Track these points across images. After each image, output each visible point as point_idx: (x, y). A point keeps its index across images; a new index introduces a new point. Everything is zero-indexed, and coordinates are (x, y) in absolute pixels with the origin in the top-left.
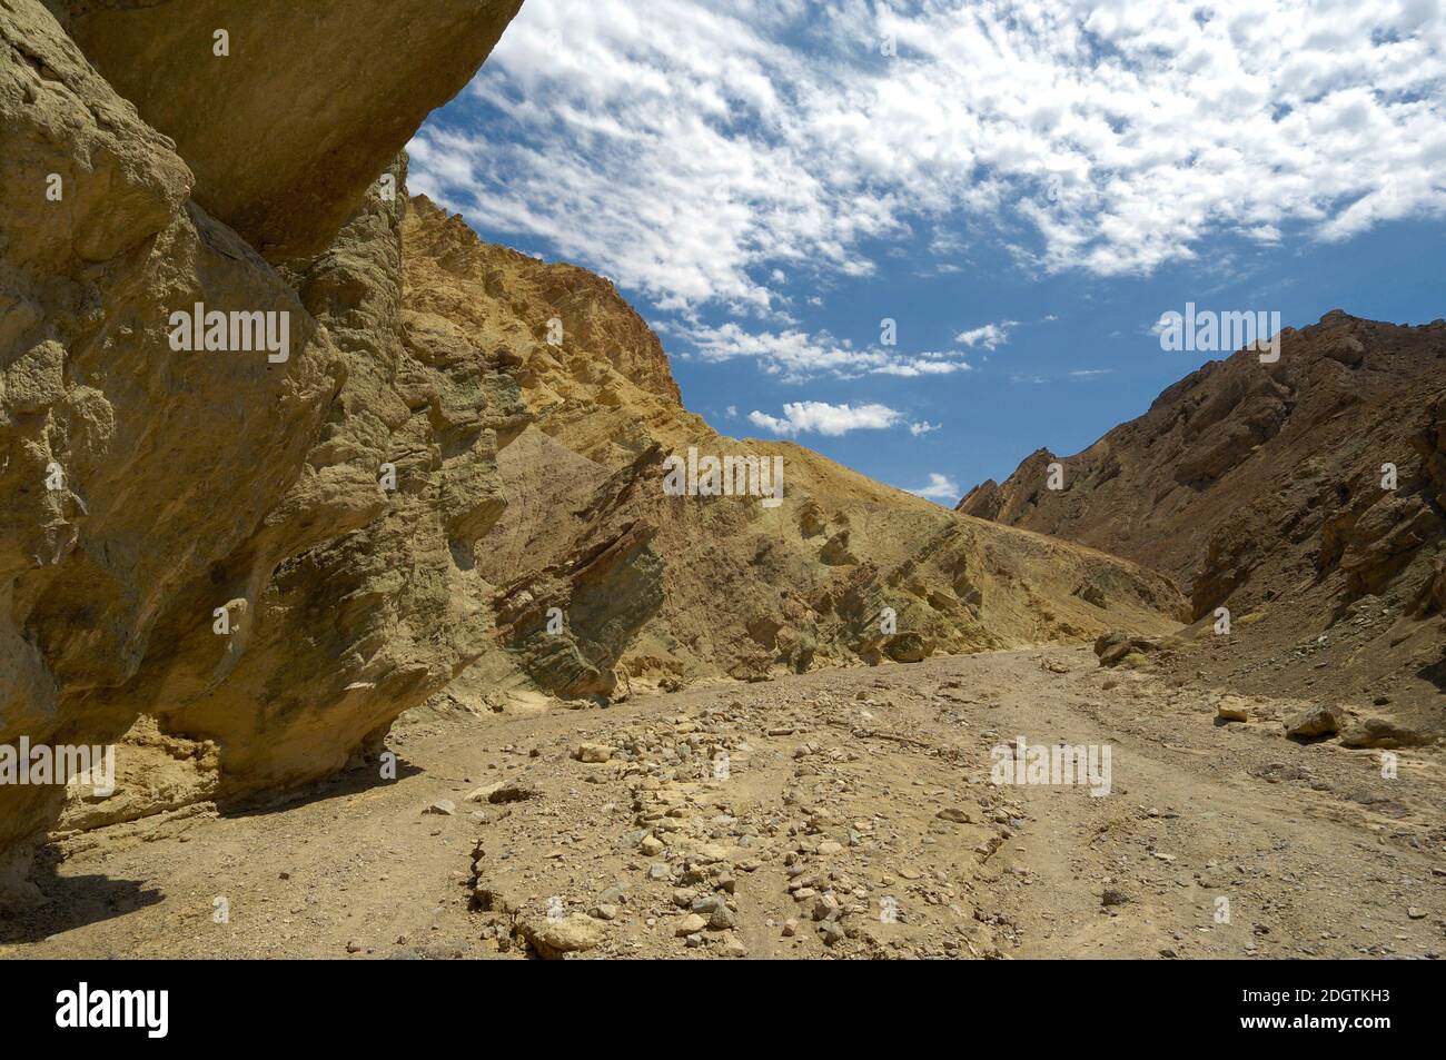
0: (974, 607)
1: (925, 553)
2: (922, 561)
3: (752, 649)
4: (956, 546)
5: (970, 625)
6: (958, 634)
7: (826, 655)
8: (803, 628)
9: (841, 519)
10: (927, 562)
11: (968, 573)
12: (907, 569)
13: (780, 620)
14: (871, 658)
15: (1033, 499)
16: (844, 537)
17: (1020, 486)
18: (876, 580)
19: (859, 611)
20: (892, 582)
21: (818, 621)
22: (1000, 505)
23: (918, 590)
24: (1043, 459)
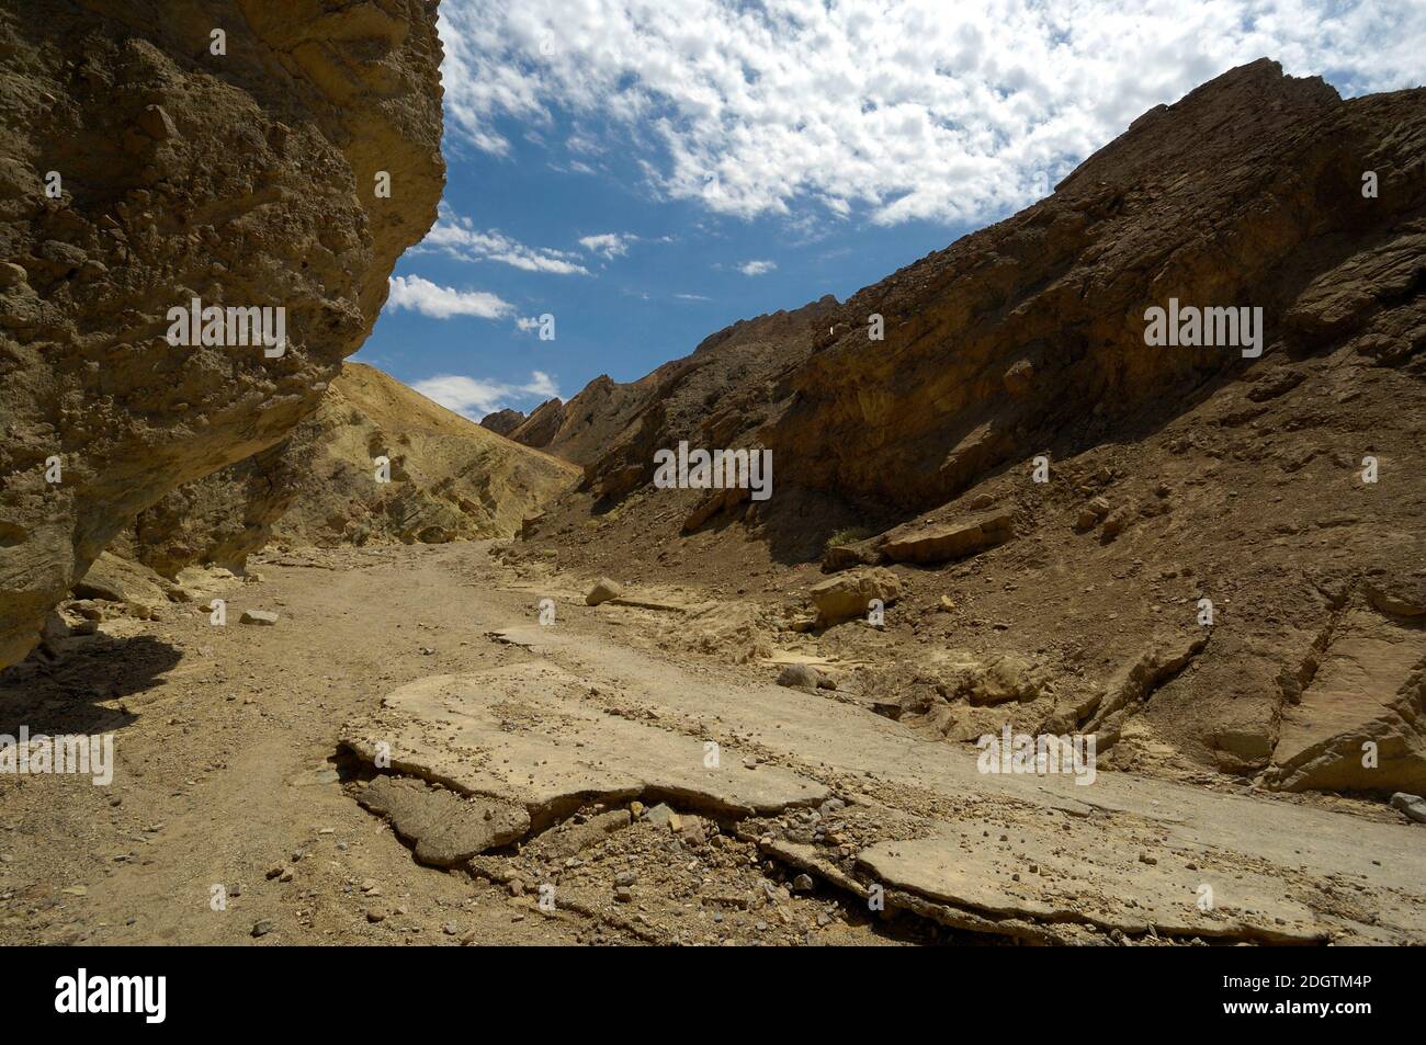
0: (490, 510)
1: (463, 472)
2: (461, 477)
3: (330, 532)
4: (485, 468)
5: (485, 522)
6: (475, 527)
7: (377, 538)
8: (362, 522)
9: (404, 441)
10: (465, 477)
11: (491, 487)
12: (447, 482)
13: (347, 516)
14: (409, 541)
15: (589, 419)
16: (401, 459)
17: (582, 405)
18: (415, 494)
19: (402, 512)
20: (434, 492)
21: (373, 517)
22: (561, 422)
23: (452, 498)
24: (603, 385)
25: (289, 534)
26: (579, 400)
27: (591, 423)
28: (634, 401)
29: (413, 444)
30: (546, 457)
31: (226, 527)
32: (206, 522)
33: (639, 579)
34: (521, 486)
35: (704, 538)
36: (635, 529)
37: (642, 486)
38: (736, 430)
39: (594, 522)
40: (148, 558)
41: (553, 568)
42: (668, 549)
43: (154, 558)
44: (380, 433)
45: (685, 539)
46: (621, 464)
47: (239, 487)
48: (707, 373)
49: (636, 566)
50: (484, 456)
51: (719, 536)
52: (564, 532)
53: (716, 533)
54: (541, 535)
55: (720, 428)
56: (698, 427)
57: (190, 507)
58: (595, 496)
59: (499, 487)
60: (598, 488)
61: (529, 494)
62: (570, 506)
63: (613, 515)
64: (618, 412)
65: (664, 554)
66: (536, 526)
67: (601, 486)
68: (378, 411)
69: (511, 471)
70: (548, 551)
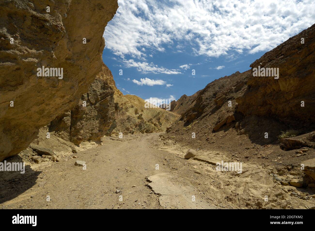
0: (160, 125)
1: (155, 117)
2: (154, 118)
3: (126, 131)
4: (159, 116)
5: (159, 128)
6: (157, 129)
7: (136, 132)
8: (133, 129)
9: (142, 111)
10: (155, 118)
11: (161, 120)
12: (151, 119)
13: (129, 127)
14: (143, 133)
15: (182, 104)
16: (141, 115)
17: (180, 102)
18: (144, 122)
19: (141, 126)
20: (148, 122)
21: (135, 128)
22: (176, 105)
23: (152, 123)
24: (185, 97)
25: (118, 132)
26: (179, 100)
27: (182, 105)
28: (192, 100)
29: (144, 111)
30: (173, 113)
31: (94, 131)
32: (89, 130)
33: (201, 148)
34: (167, 120)
35: (221, 133)
36: (197, 130)
37: (197, 118)
38: (224, 101)
39: (185, 128)
40: (72, 140)
41: (174, 142)
42: (209, 137)
43: (74, 140)
44: (137, 109)
45: (214, 134)
46: (191, 113)
47: (97, 122)
48: (213, 88)
49: (199, 143)
50: (159, 113)
51: (226, 133)
52: (177, 131)
53: (225, 132)
54: (171, 132)
55: (219, 101)
56: (212, 102)
57: (82, 127)
58: (185, 121)
59: (162, 120)
60: (185, 119)
61: (169, 121)
62: (178, 124)
63: (190, 126)
64: (188, 102)
65: (208, 139)
66: (170, 129)
67: (186, 119)
68: (137, 105)
69: (165, 116)
70: (173, 137)
